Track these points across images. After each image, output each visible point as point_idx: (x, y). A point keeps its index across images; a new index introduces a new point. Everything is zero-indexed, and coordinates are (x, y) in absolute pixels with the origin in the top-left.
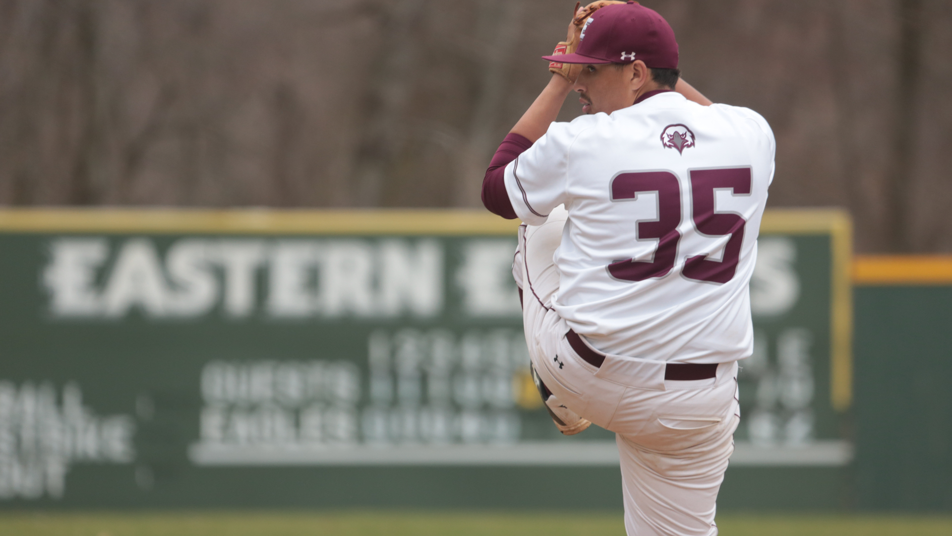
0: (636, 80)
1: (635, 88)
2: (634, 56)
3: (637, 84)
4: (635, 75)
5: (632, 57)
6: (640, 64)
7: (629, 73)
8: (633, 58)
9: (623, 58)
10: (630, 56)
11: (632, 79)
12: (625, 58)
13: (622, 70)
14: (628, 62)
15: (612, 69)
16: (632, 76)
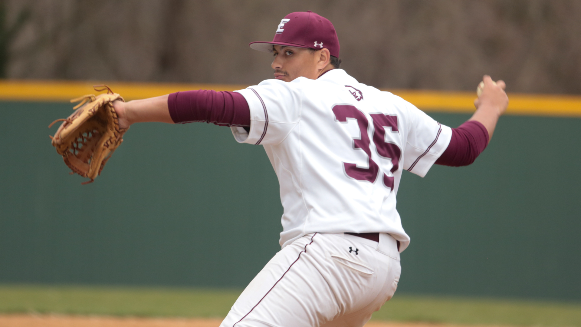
0: (322, 62)
1: (321, 68)
2: (322, 45)
3: (321, 65)
4: (321, 59)
5: (321, 45)
6: (325, 51)
7: (317, 56)
8: (322, 47)
9: (315, 45)
10: (320, 45)
11: (319, 62)
12: (317, 46)
13: (314, 54)
14: (318, 48)
15: (306, 53)
16: (319, 59)
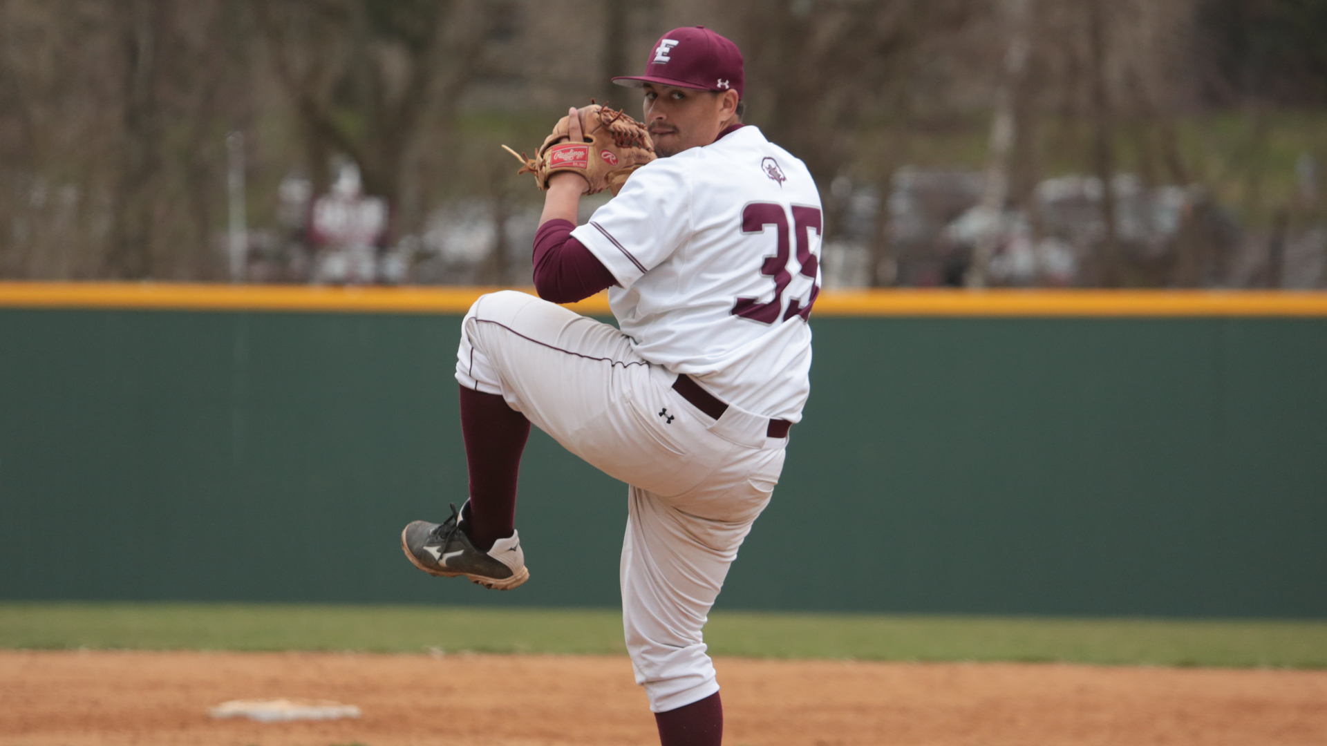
1: (724, 120)
2: (728, 84)
4: (725, 106)
5: (726, 84)
6: (731, 93)
7: (721, 102)
8: (727, 87)
9: (719, 86)
11: (722, 110)
12: (721, 86)
13: (715, 98)
14: (723, 90)
15: (707, 97)
16: (721, 107)
